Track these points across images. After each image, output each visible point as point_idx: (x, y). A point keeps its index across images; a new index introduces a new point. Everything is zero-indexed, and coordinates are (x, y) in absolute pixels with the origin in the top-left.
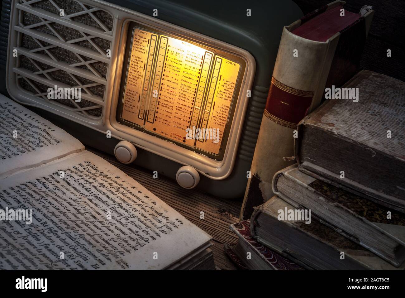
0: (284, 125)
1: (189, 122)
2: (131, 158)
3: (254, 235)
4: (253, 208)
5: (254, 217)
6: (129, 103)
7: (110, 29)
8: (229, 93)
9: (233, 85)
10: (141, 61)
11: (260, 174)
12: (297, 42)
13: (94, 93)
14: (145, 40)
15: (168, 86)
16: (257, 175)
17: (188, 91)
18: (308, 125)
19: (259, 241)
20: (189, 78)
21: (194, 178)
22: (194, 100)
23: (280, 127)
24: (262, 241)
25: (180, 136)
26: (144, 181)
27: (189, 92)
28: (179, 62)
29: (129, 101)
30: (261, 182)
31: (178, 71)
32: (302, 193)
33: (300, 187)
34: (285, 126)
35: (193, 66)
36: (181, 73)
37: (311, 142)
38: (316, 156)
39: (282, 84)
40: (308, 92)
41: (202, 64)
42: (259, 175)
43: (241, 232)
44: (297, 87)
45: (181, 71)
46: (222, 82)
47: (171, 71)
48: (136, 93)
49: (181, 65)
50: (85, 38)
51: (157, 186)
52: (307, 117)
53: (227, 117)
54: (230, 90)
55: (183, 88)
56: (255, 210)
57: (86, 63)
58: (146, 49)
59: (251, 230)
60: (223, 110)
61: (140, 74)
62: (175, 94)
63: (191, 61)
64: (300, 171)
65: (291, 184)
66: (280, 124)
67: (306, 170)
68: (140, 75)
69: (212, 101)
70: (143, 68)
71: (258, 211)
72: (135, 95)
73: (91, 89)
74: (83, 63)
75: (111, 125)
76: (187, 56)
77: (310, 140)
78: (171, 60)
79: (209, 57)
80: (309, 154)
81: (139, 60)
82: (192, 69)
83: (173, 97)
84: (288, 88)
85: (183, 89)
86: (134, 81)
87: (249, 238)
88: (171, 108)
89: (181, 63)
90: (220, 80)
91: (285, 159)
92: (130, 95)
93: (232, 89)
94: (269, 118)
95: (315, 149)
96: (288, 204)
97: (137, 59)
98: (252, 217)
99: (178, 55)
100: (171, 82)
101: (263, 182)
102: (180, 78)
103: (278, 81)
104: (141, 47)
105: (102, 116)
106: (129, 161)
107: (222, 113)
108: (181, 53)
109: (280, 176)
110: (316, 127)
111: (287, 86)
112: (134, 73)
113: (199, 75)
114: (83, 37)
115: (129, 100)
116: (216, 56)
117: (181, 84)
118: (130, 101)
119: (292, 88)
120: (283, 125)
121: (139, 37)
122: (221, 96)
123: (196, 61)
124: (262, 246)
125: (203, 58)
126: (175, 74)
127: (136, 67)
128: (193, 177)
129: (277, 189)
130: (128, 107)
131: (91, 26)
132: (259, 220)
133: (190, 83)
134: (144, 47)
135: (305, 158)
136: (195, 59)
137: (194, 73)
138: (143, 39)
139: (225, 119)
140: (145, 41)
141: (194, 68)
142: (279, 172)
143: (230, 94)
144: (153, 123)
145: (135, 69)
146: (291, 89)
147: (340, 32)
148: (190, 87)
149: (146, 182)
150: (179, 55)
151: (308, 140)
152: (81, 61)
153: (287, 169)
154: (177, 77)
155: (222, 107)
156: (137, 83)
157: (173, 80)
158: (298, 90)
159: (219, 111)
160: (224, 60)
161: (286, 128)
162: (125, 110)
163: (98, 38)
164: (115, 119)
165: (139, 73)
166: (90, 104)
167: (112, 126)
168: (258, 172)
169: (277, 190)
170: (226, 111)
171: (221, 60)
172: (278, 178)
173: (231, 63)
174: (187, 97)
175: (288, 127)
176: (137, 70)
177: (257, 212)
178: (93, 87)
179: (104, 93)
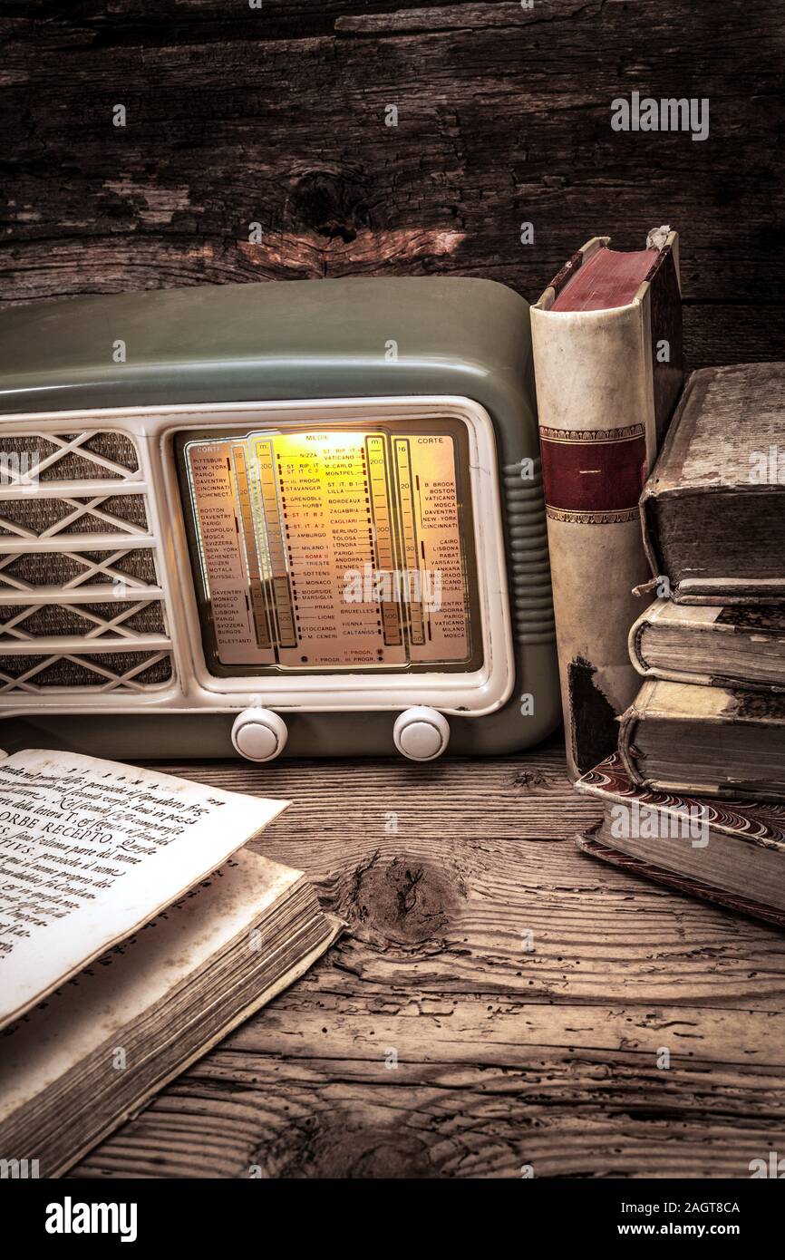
0: (605, 521)
1: (378, 611)
2: (278, 741)
3: (640, 781)
4: (617, 721)
5: (626, 740)
6: (227, 622)
7: (134, 468)
8: (448, 508)
9: (450, 488)
10: (226, 516)
11: (586, 654)
12: (573, 325)
13: (139, 631)
14: (219, 464)
15: (304, 548)
16: (580, 660)
17: (353, 542)
18: (664, 495)
19: (657, 788)
20: (347, 511)
21: (438, 729)
22: (374, 556)
23: (597, 528)
24: (664, 786)
25: (368, 652)
26: (322, 785)
27: (357, 542)
28: (312, 485)
29: (225, 619)
30: (596, 671)
31: (317, 506)
32: (706, 647)
33: (698, 636)
34: (607, 523)
35: (346, 479)
36: (326, 508)
37: (680, 532)
38: (702, 559)
39: (570, 432)
40: (633, 428)
41: (366, 469)
42: (585, 658)
43: (605, 788)
44: (606, 427)
45: (324, 502)
46: (424, 491)
47: (302, 511)
48: (236, 592)
49: (319, 488)
50: (82, 510)
51: (357, 784)
52: (650, 481)
53: (459, 565)
54: (447, 501)
55: (341, 538)
56: (621, 725)
57: (102, 567)
58: (227, 483)
59: (629, 771)
60: (446, 552)
61: (231, 546)
62: (326, 560)
63: (338, 470)
64: (679, 604)
65: (673, 638)
66: (594, 523)
67: (692, 597)
68: (232, 549)
69: (416, 540)
70: (235, 529)
71: (631, 722)
72: (235, 599)
73: (130, 624)
74: (94, 569)
75: (202, 687)
76: (328, 462)
77: (675, 528)
78: (293, 486)
79: (376, 447)
80: (684, 561)
81: (221, 513)
82: (347, 487)
83: (324, 568)
84: (587, 434)
85: (341, 542)
86: (222, 567)
87: (631, 793)
88: (326, 595)
89: (317, 484)
90: (418, 489)
91: (637, 592)
92: (223, 602)
93: (452, 498)
94: (565, 521)
95: (694, 544)
96: (685, 685)
97: (215, 513)
98: (621, 741)
99: (306, 470)
100: (308, 536)
101: (600, 669)
102: (328, 517)
103: (558, 430)
104: (216, 485)
105: (176, 676)
106: (274, 752)
107: (446, 559)
108: (311, 461)
109: (642, 632)
110: (684, 490)
111: (583, 432)
112: (217, 550)
113: (368, 495)
114: (76, 509)
115: (223, 616)
116: (393, 438)
117: (334, 532)
118: (228, 616)
119: (596, 432)
120: (602, 523)
121: (202, 464)
122: (432, 523)
123: (350, 465)
124: (668, 799)
125: (365, 454)
126: (311, 514)
127: (217, 533)
128: (434, 726)
129: (645, 663)
130: (227, 631)
131: (86, 478)
132: (638, 742)
133: (353, 521)
134: (221, 481)
135: (678, 573)
136: (346, 462)
137: (355, 496)
138: (214, 464)
139: (458, 571)
140: (221, 467)
141: (351, 484)
142: (639, 622)
143: (450, 511)
144: (296, 646)
145: (217, 540)
146: (594, 434)
147: (647, 279)
148: (355, 531)
149: (327, 785)
150: (309, 468)
151: (672, 528)
152: (86, 568)
153: (651, 611)
154: (318, 520)
155: (441, 546)
156: (230, 570)
157: (311, 531)
158: (610, 431)
159: (439, 559)
160: (413, 439)
161: (612, 526)
162: (221, 642)
163: (111, 498)
164: (207, 671)
165: (227, 546)
166: (138, 660)
167: (206, 689)
168: (579, 653)
169: (647, 666)
170: (455, 552)
171: (406, 442)
172: (640, 637)
173: (431, 441)
174: (355, 556)
175: (615, 522)
176: (222, 540)
177: (630, 726)
178: (132, 618)
179: (162, 621)
